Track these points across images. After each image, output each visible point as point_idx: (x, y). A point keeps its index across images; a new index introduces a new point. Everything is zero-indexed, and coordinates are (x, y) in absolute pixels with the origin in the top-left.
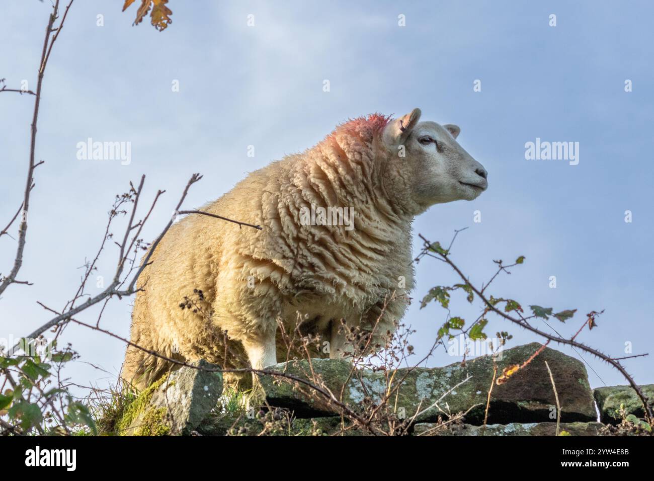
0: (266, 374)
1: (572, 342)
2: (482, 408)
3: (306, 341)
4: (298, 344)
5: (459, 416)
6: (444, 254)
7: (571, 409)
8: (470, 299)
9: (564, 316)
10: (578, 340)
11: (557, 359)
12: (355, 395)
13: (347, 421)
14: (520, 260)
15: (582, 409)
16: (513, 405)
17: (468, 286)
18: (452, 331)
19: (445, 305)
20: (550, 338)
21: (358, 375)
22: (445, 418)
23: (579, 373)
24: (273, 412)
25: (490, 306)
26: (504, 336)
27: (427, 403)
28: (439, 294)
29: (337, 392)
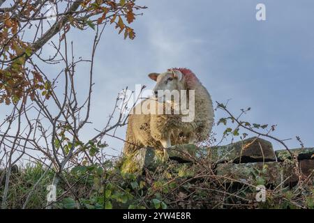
0: (168, 150)
1: (267, 135)
2: (239, 158)
3: (181, 138)
4: (179, 139)
5: (232, 161)
6: (224, 108)
7: (267, 157)
8: (233, 122)
9: (264, 127)
10: (269, 135)
11: (263, 142)
12: (198, 155)
13: (195, 164)
14: (249, 109)
15: (271, 158)
16: (249, 157)
17: (232, 118)
18: (228, 133)
19: (225, 124)
20: (260, 134)
21: (198, 149)
22: (227, 162)
23: (270, 146)
24: (172, 161)
25: (240, 124)
26: (245, 135)
27: (221, 157)
28: (223, 120)
29: (192, 154)
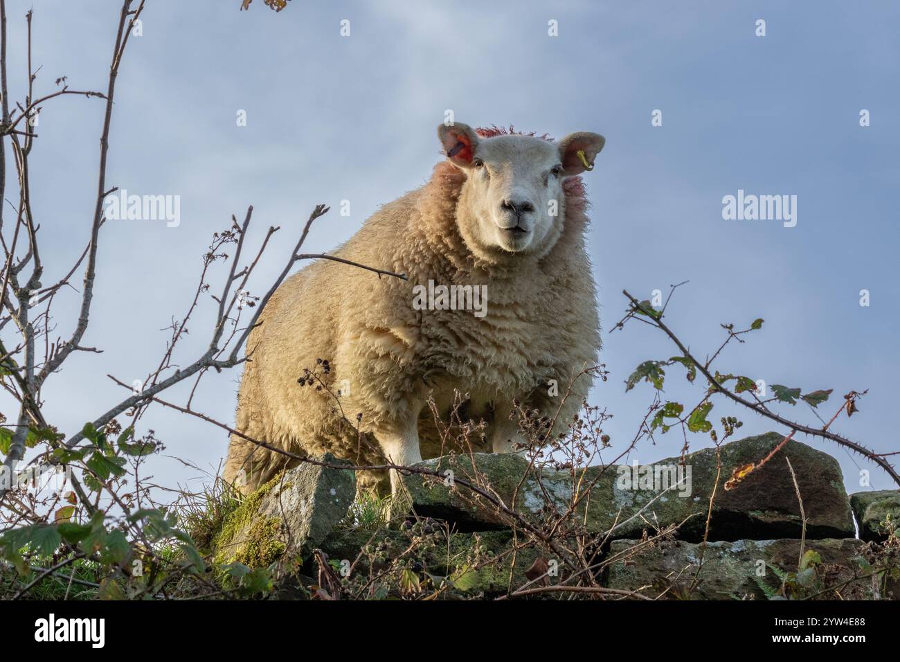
0: (411, 474)
1: (824, 433)
2: (702, 519)
3: (467, 428)
5: (671, 530)
6: (657, 317)
7: (820, 521)
8: (691, 377)
9: (816, 399)
10: (832, 430)
11: (801, 454)
12: (532, 502)
13: (522, 536)
14: (757, 324)
15: (835, 521)
16: (744, 516)
17: (688, 360)
18: (667, 421)
19: (659, 385)
20: (796, 428)
21: (536, 475)
22: (652, 532)
23: (830, 472)
24: (426, 523)
25: (717, 385)
26: (731, 424)
27: (628, 512)
28: (650, 371)
29: (508, 497)
